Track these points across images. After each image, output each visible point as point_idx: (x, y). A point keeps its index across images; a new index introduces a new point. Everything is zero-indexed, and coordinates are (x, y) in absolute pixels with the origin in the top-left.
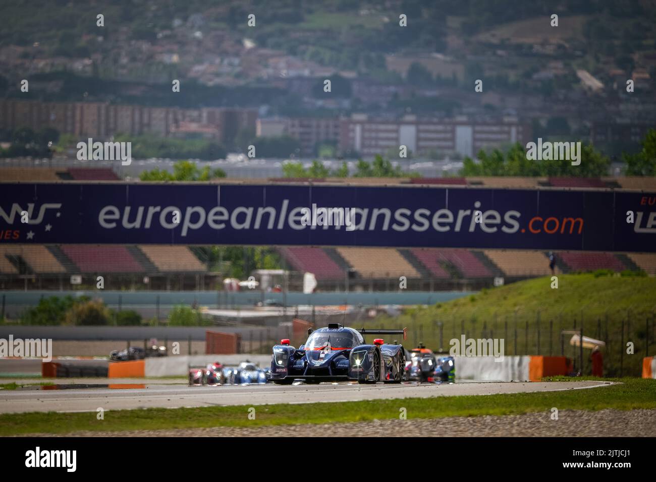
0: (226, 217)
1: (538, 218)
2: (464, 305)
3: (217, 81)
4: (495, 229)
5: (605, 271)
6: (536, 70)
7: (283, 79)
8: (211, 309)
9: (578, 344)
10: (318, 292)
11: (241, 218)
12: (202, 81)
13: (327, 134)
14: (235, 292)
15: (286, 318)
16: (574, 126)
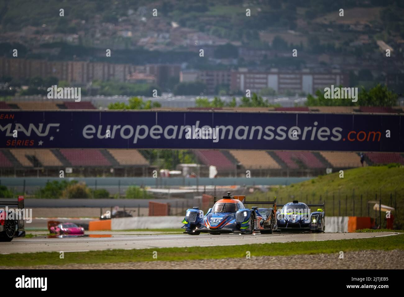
0: (161, 132)
1: (353, 132)
2: (308, 185)
3: (155, 48)
4: (326, 139)
5: (395, 164)
7: (195, 46)
8: (152, 188)
9: (378, 209)
10: (218, 177)
12: (146, 48)
13: (223, 80)
14: (167, 178)
15: (198, 194)
16: (375, 75)
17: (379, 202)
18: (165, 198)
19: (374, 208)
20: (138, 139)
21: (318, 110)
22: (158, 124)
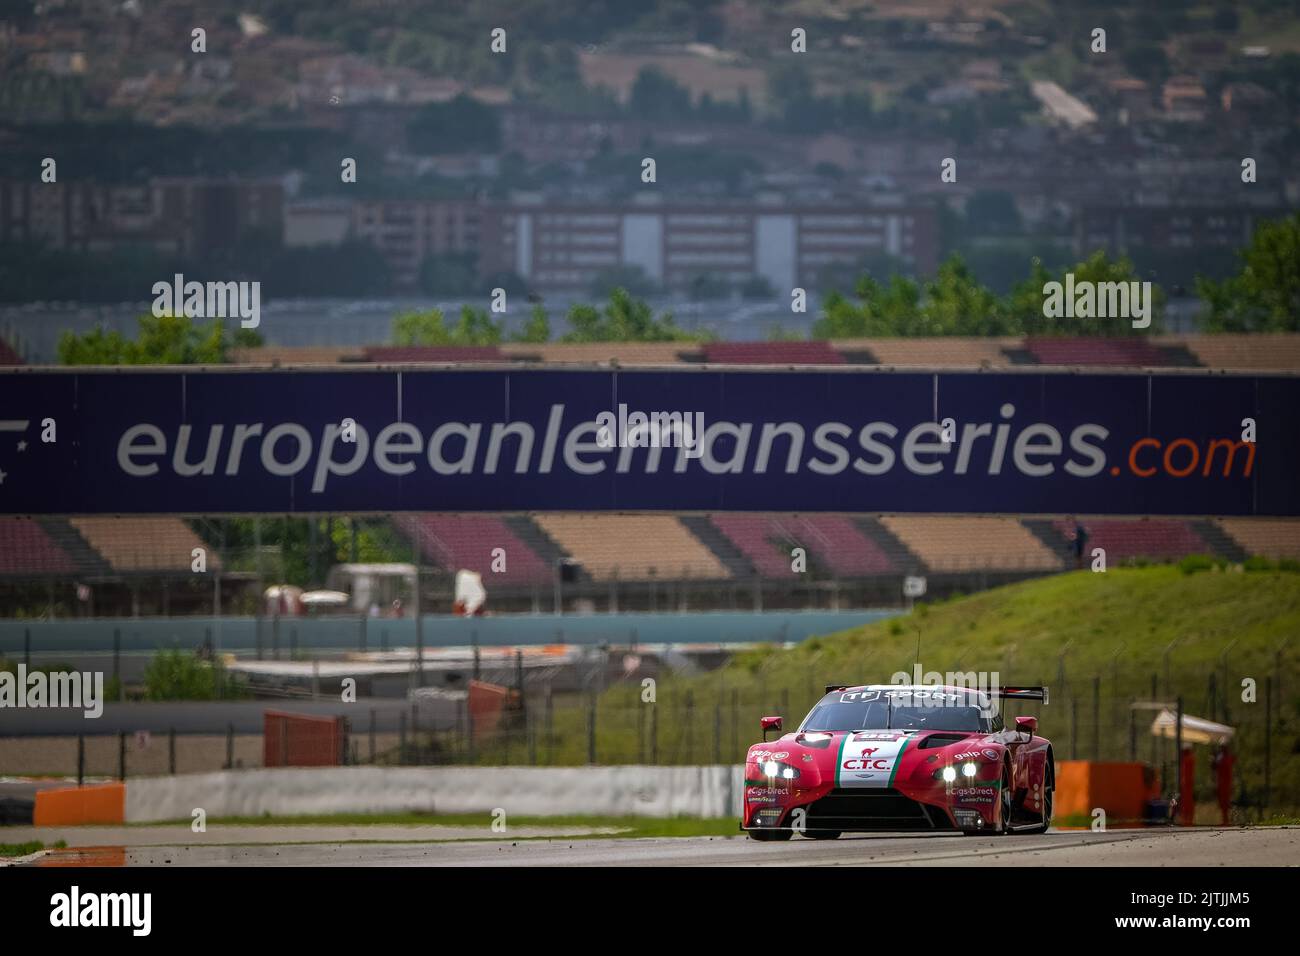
0: (416, 447)
1: (1149, 442)
2: (876, 642)
3: (178, 114)
4: (1048, 469)
5: (1203, 559)
6: (934, 83)
7: (334, 109)
8: (240, 658)
9: (1171, 733)
10: (489, 616)
11: (453, 449)
12: (142, 116)
13: (450, 237)
14: (291, 618)
15: (423, 678)
16: (1031, 212)
17: (1174, 706)
18: (294, 697)
19: (1156, 728)
20: (330, 474)
21: (865, 357)
22: (405, 420)
